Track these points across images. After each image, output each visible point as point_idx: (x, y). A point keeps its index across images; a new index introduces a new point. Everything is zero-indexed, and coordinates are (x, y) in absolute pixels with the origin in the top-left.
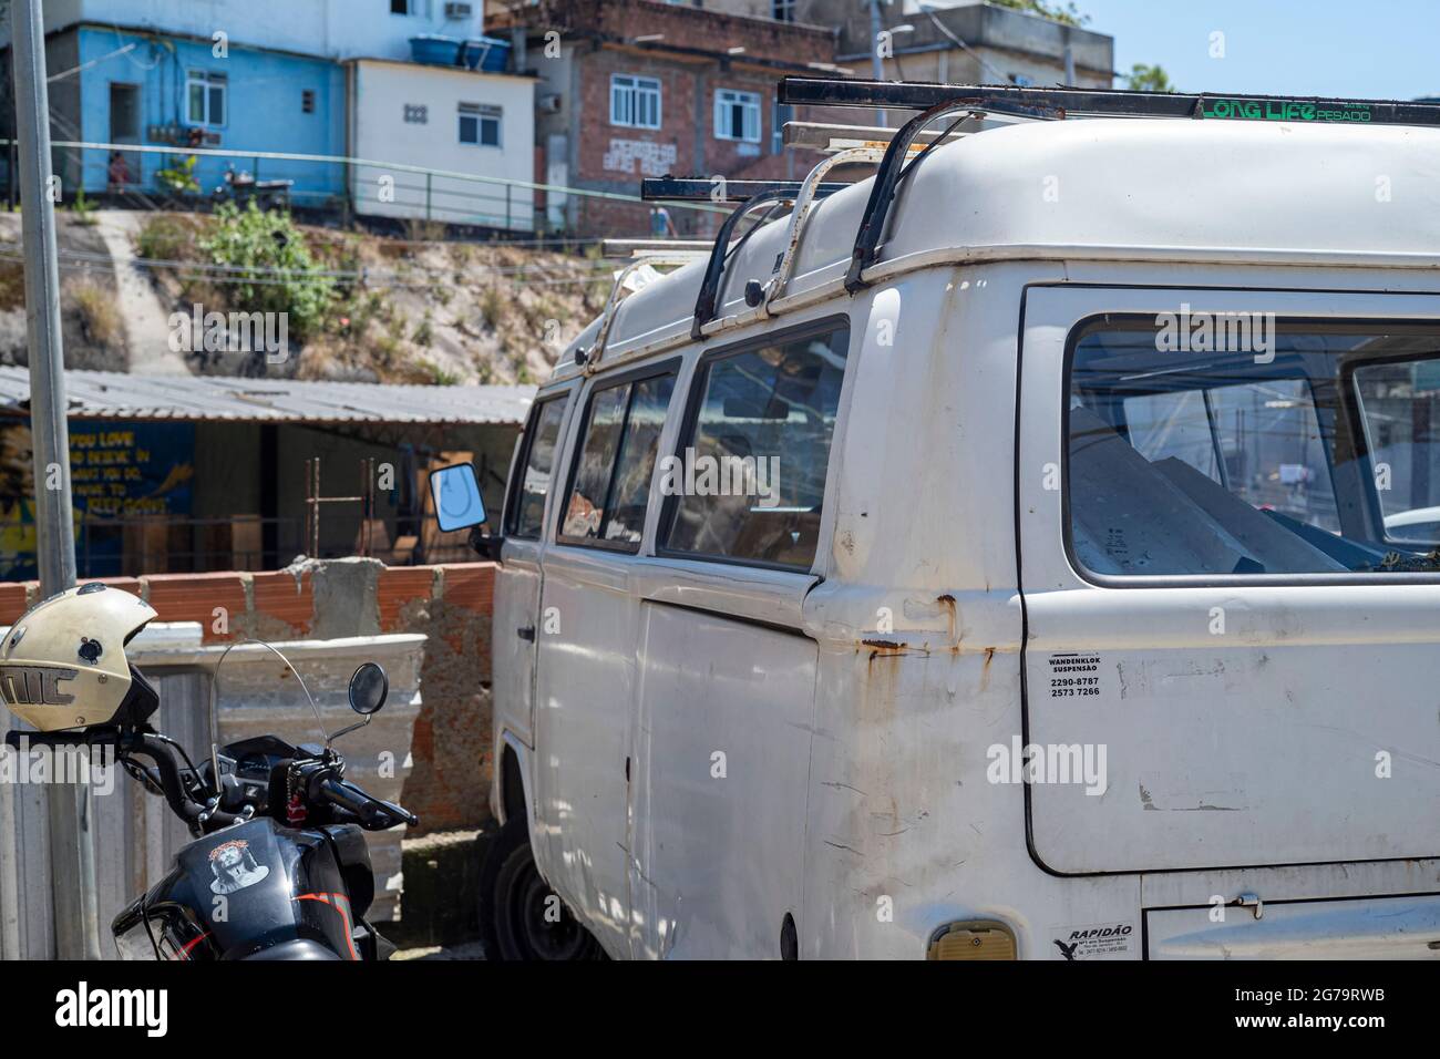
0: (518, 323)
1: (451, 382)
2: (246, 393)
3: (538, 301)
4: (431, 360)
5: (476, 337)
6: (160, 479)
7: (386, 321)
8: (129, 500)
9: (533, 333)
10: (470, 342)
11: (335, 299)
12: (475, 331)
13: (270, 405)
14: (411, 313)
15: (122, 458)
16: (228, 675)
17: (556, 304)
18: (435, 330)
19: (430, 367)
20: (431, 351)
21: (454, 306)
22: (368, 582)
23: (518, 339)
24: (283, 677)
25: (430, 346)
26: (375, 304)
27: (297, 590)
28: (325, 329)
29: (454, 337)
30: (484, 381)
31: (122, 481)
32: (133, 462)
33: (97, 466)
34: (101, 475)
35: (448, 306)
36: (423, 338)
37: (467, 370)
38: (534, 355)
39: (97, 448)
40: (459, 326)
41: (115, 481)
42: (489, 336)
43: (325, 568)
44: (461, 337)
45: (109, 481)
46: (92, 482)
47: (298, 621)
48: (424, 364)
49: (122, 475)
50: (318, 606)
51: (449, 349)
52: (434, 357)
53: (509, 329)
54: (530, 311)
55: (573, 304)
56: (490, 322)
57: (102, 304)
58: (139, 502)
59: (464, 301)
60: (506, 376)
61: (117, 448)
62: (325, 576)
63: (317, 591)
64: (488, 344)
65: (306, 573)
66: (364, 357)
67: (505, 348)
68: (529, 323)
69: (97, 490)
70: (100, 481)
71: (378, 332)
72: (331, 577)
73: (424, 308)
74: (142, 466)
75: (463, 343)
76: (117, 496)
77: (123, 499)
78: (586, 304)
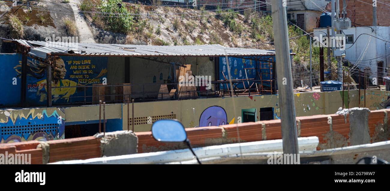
0: (183, 28)
1: (167, 44)
2: (125, 48)
3: (188, 22)
4: (161, 39)
5: (172, 32)
6: (98, 73)
7: (148, 28)
8: (90, 79)
9: (187, 31)
10: (171, 34)
11: (134, 22)
12: (172, 30)
13: (134, 51)
14: (155, 26)
15: (88, 67)
16: (337, 159)
17: (193, 23)
18: (161, 30)
19: (161, 40)
20: (161, 36)
21: (165, 24)
22: (366, 118)
23: (183, 33)
24: (354, 159)
25: (160, 35)
26: (145, 23)
27: (345, 122)
28: (132, 30)
29: (166, 32)
30: (175, 44)
31: (88, 74)
32: (91, 69)
33: (80, 70)
34: (82, 72)
35: (164, 24)
36: (158, 33)
37: (170, 41)
38: (188, 37)
39: (81, 65)
40: (167, 29)
41: (86, 74)
42: (176, 32)
43: (353, 112)
44: (168, 32)
45: (84, 74)
46: (79, 74)
47: (345, 134)
48: (159, 40)
49: (88, 72)
50: (351, 128)
51: (165, 36)
52: (161, 38)
53: (181, 30)
54: (186, 24)
55: (197, 23)
56: (176, 28)
57: (72, 24)
58: (92, 80)
59: (168, 23)
60: (181, 43)
61: (86, 64)
62: (353, 116)
63: (351, 122)
64: (176, 34)
65: (348, 115)
66: (143, 38)
67: (180, 35)
68: (186, 28)
69: (81, 76)
70: (82, 74)
71: (146, 31)
72: (355, 116)
73: (158, 25)
74: (93, 69)
75: (169, 34)
76: (86, 78)
77: (88, 79)
78: (201, 22)
